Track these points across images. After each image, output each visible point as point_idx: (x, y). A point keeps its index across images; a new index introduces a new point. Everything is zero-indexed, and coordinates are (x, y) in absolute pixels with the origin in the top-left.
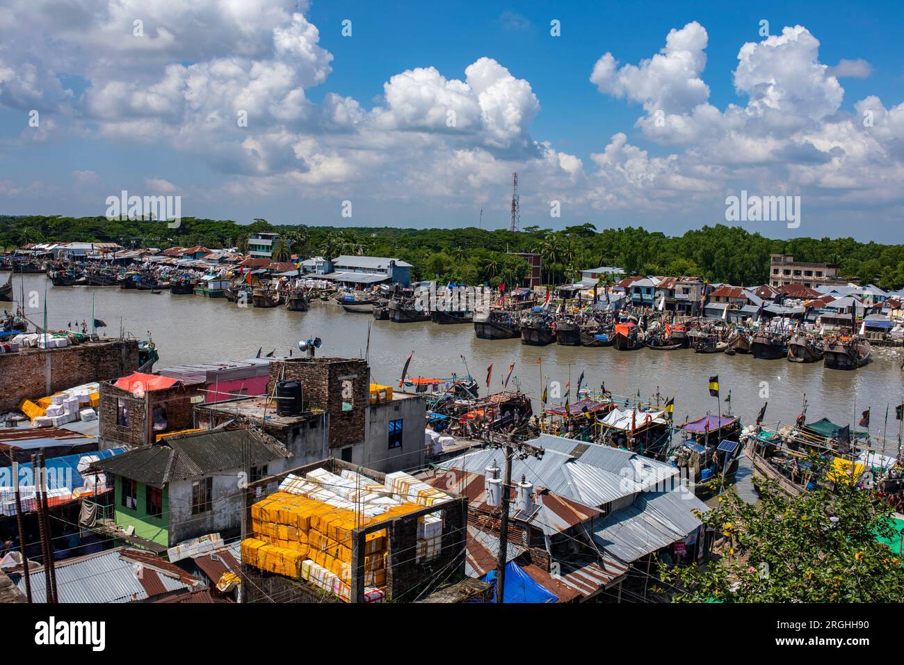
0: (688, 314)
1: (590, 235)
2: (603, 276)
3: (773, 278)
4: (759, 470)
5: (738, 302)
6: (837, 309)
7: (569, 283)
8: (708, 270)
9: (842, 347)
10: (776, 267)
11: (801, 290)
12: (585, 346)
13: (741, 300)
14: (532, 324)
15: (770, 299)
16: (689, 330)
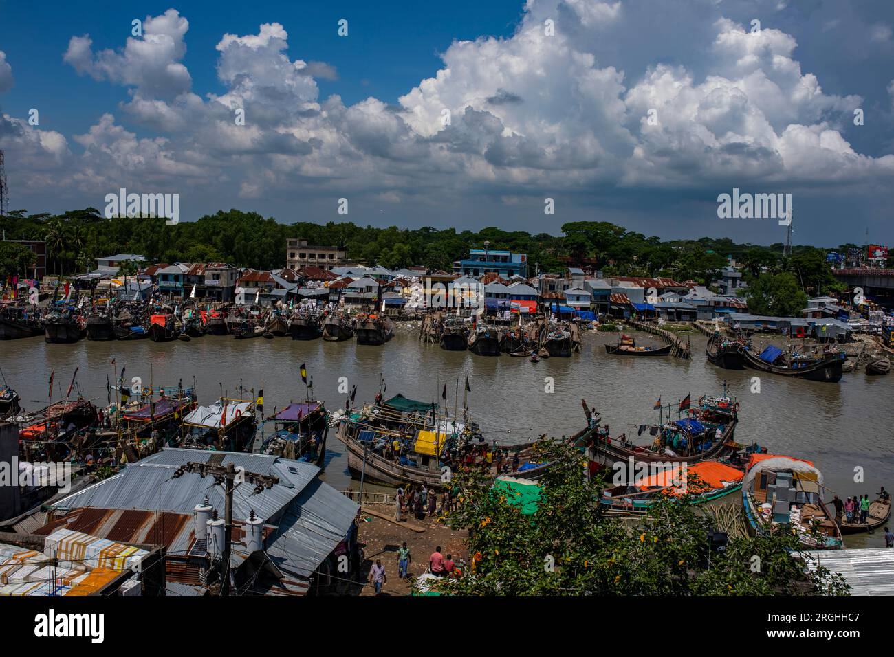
0: (219, 300)
1: (94, 220)
2: (124, 264)
3: (290, 262)
4: (353, 451)
5: (266, 286)
6: (358, 289)
7: (84, 272)
8: (229, 255)
9: (372, 325)
10: (293, 251)
11: (319, 273)
12: (120, 339)
13: (270, 284)
14: (58, 320)
15: (294, 282)
16: (226, 316)
